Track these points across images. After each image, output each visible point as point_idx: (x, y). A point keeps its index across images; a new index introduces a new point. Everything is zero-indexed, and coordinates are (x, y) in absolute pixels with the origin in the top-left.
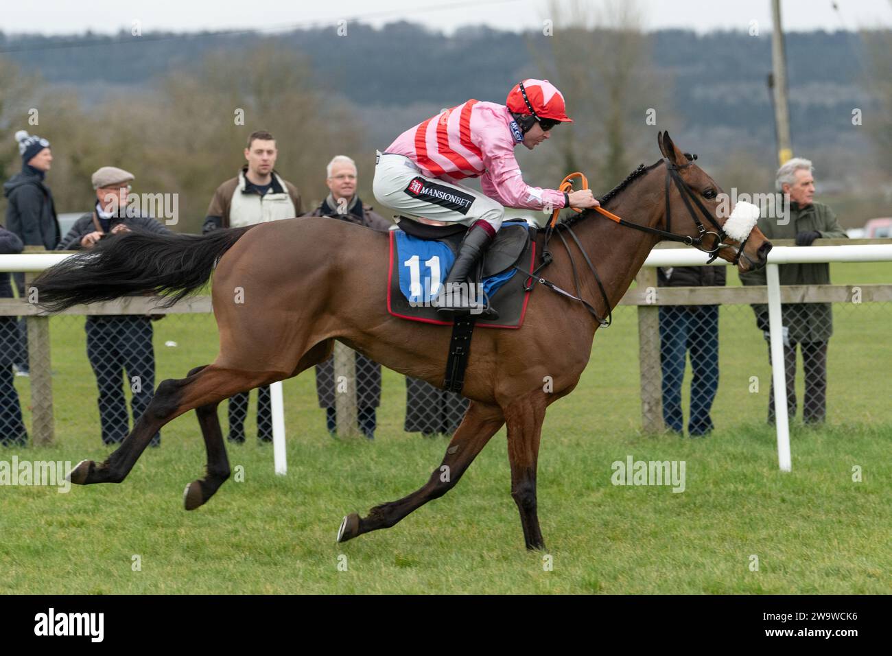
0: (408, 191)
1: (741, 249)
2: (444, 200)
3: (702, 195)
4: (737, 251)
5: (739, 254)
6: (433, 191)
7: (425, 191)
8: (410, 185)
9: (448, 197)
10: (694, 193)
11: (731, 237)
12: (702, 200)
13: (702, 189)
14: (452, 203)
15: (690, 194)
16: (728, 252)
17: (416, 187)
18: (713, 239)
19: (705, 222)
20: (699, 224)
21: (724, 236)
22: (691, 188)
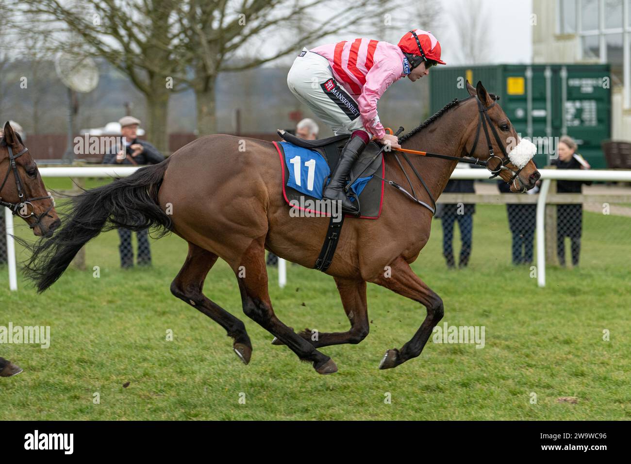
0: (323, 86)
1: (517, 173)
2: (344, 104)
3: (499, 127)
4: (514, 174)
5: (515, 176)
6: (339, 94)
7: (334, 91)
8: (327, 82)
9: (347, 103)
10: (493, 124)
11: (513, 163)
12: (498, 130)
13: (500, 123)
14: (348, 108)
15: (489, 123)
16: (507, 173)
17: (330, 85)
18: (499, 162)
19: (496, 147)
20: (491, 148)
21: (507, 160)
22: (492, 120)
